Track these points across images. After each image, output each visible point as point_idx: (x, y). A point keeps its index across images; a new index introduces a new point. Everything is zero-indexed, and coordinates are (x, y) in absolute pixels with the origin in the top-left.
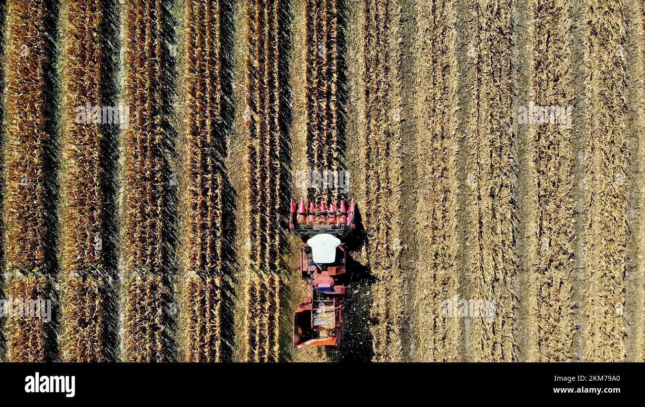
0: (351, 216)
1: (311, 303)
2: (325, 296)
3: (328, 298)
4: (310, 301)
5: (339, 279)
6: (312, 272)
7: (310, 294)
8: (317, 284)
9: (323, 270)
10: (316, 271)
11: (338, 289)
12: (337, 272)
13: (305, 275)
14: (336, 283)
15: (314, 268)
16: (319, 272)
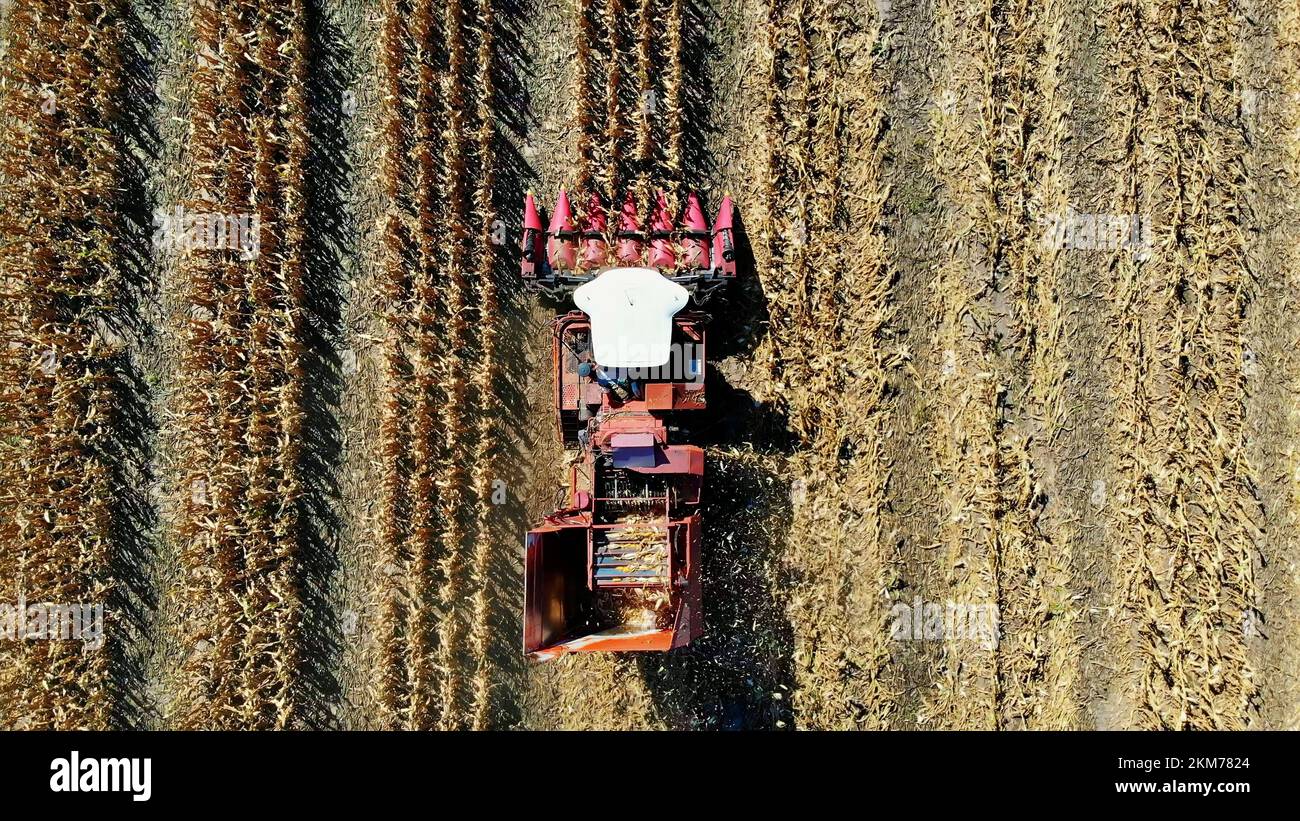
0: (724, 240)
1: (588, 509)
2: (636, 482)
3: (646, 491)
4: (584, 503)
5: (682, 424)
6: (594, 409)
7: (586, 484)
8: (609, 438)
9: (631, 397)
10: (606, 400)
11: (681, 459)
12: (674, 404)
13: (571, 425)
14: (674, 439)
15: (597, 394)
16: (615, 402)
